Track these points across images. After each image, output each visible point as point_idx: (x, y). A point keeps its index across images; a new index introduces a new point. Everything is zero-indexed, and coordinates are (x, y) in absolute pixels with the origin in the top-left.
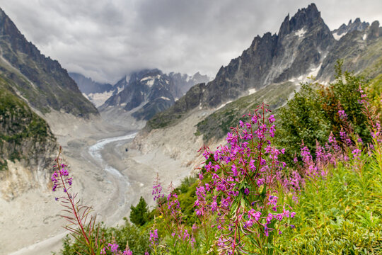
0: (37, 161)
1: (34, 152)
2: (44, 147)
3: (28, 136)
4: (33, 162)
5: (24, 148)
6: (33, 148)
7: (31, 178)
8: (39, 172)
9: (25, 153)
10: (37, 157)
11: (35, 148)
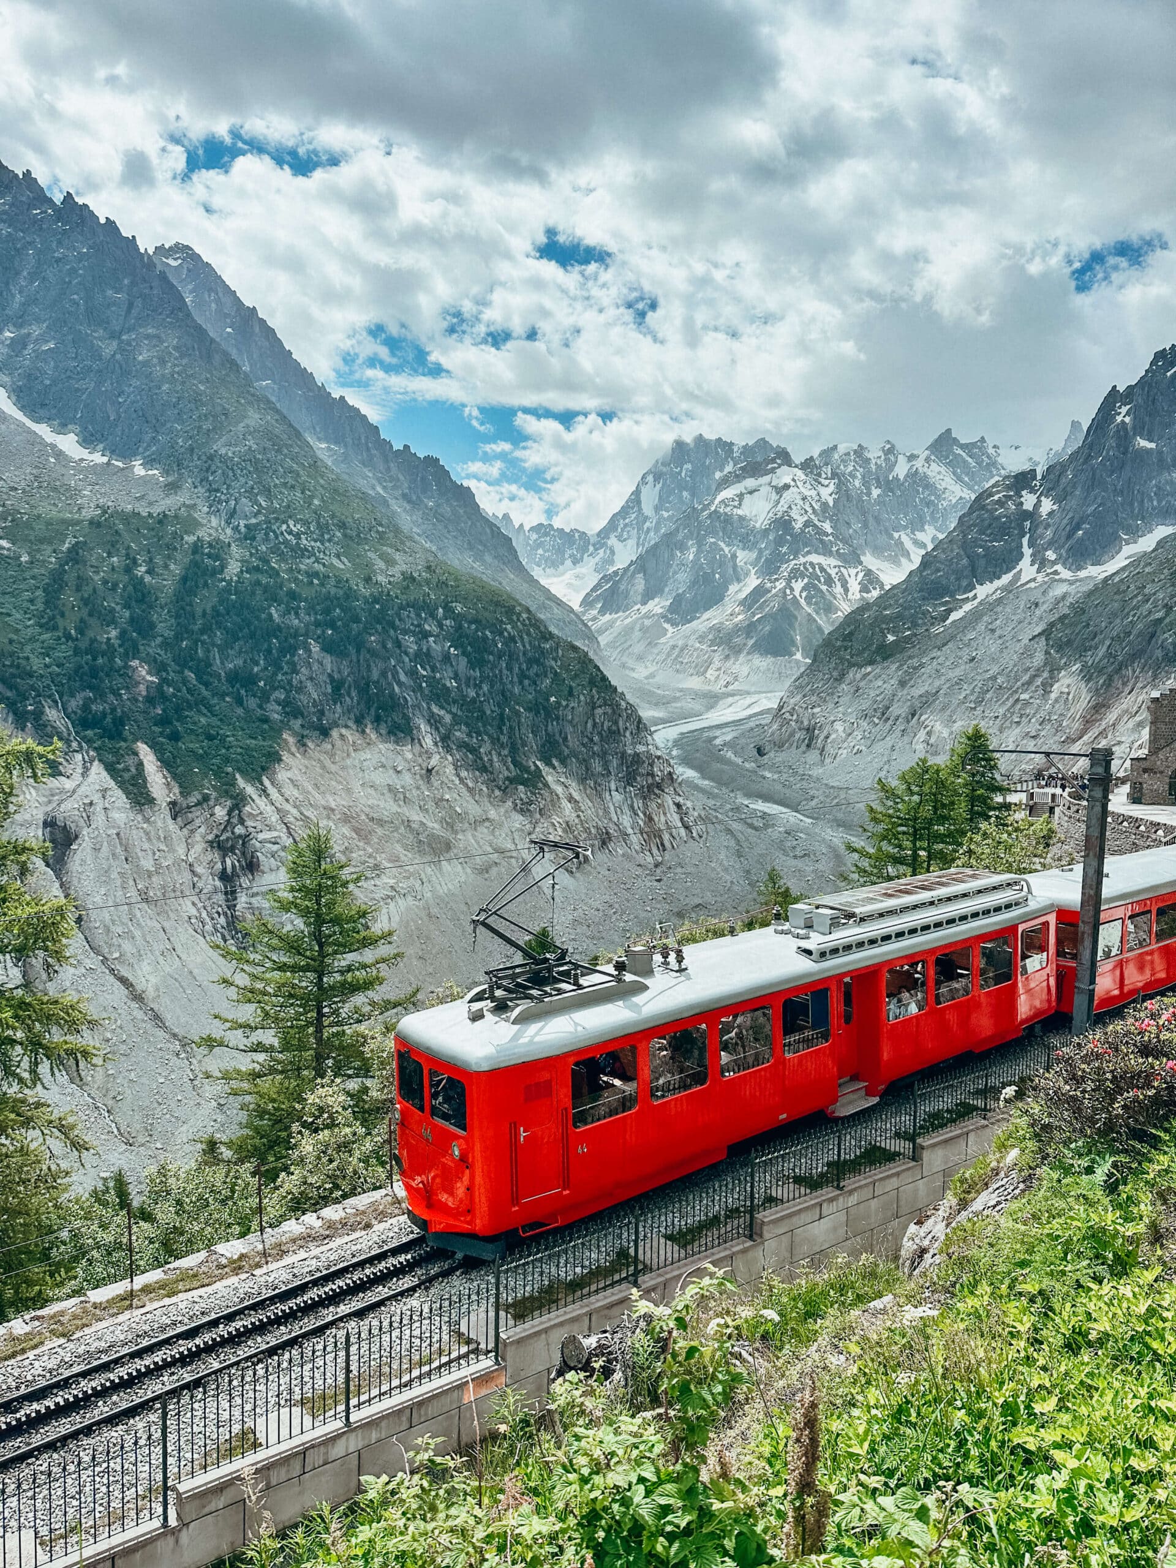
0: (606, 766)
1: (596, 738)
2: (616, 723)
3: (571, 693)
4: (597, 766)
5: (569, 729)
6: (589, 725)
7: (601, 813)
8: (617, 797)
9: (573, 741)
10: (605, 753)
11: (595, 725)
